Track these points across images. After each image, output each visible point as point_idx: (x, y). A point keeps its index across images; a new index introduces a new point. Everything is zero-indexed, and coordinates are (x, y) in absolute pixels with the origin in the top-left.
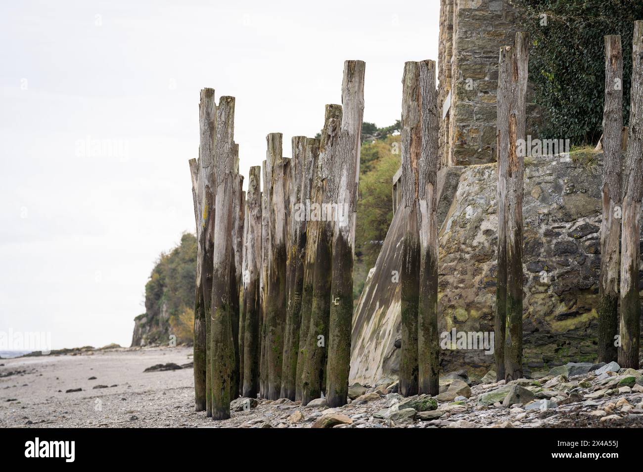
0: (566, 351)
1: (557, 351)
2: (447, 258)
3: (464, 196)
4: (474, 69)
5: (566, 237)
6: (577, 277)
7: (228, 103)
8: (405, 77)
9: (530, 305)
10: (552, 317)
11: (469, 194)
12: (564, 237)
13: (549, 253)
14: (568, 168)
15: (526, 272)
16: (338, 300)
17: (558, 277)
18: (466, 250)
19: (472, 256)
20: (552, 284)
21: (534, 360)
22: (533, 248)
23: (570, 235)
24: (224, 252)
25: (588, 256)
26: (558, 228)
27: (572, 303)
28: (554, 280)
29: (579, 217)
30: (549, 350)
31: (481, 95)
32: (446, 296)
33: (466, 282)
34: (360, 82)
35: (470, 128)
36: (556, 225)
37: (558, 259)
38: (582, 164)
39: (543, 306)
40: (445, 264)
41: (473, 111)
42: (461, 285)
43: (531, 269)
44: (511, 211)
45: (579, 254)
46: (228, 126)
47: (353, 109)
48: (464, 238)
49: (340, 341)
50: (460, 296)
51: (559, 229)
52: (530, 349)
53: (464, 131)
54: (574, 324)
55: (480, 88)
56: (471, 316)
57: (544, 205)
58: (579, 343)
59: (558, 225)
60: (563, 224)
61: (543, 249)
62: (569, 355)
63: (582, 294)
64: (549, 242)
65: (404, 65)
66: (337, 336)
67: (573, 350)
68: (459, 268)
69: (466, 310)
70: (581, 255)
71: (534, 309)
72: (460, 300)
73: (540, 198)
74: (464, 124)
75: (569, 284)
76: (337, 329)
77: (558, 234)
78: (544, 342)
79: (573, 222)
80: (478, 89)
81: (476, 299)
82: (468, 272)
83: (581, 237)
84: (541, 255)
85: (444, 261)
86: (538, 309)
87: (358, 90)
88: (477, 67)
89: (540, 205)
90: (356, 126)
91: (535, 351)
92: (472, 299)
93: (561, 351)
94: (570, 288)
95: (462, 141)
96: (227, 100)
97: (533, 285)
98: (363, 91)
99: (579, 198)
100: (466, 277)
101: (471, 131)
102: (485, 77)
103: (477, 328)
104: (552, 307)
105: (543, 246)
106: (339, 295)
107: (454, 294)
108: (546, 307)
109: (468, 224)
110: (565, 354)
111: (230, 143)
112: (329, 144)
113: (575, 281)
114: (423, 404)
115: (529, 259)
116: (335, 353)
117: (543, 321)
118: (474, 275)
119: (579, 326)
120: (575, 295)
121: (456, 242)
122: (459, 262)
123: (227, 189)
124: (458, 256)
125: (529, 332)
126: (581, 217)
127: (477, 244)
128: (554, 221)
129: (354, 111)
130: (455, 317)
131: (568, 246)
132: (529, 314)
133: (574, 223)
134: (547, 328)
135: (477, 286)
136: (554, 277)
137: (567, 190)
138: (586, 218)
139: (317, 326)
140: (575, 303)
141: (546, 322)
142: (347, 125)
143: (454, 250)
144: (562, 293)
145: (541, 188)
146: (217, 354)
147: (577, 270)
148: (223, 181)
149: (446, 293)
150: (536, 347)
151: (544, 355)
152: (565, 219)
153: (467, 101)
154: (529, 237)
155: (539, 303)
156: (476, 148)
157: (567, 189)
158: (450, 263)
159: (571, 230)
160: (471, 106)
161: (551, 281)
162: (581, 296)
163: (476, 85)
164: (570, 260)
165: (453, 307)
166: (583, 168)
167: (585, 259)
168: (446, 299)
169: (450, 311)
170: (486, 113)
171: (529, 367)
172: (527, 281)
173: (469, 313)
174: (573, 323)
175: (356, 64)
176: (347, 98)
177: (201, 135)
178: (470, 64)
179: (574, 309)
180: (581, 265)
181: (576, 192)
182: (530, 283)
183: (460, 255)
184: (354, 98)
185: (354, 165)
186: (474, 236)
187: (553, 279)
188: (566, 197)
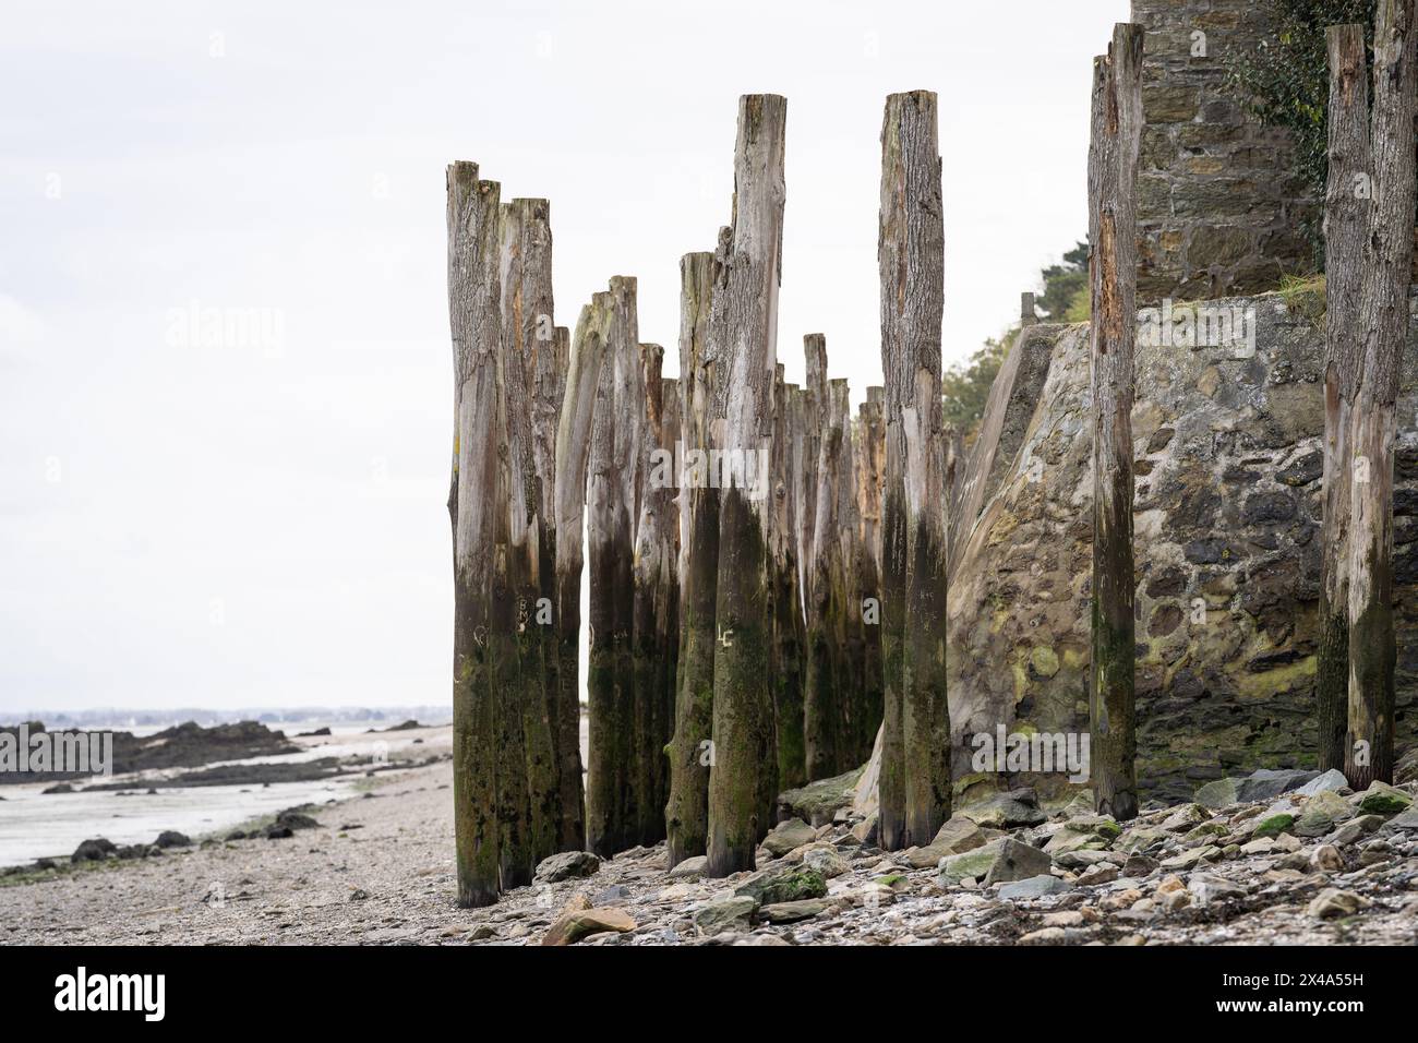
0: (1269, 742)
1: (1250, 741)
2: (1018, 532)
3: (1058, 391)
4: (1170, 99)
5: (1272, 484)
6: (1293, 573)
7: (484, 195)
8: (885, 129)
9: (1192, 637)
10: (1240, 664)
11: (1067, 389)
12: (1268, 484)
13: (1233, 520)
14: (1277, 325)
15: (1183, 564)
16: (729, 636)
17: (1252, 575)
18: (1058, 515)
19: (1071, 529)
20: (1239, 590)
21: (1201, 762)
22: (1199, 508)
23: (1280, 478)
24: (478, 531)
25: (1317, 526)
26: (1253, 462)
27: (1283, 632)
28: (1244, 581)
29: (1300, 438)
30: (1232, 741)
31: (1185, 155)
32: (1014, 618)
33: (1056, 587)
34: (773, 144)
35: (1161, 231)
36: (1250, 456)
37: (1252, 533)
38: (1308, 317)
39: (1219, 641)
40: (1014, 547)
41: (1169, 192)
42: (1045, 594)
43: (1193, 556)
44: (1104, 429)
45: (1298, 521)
46: (484, 246)
47: (757, 204)
48: (1053, 489)
49: (735, 727)
50: (1043, 619)
51: (1258, 466)
52: (1192, 737)
53: (1149, 237)
54: (1288, 681)
55: (1184, 141)
56: (1066, 664)
57: (1225, 410)
58: (1300, 723)
59: (1254, 457)
60: (1267, 454)
61: (1220, 512)
62: (1277, 749)
63: (1305, 612)
64: (1235, 495)
65: (885, 102)
66: (729, 716)
67: (1287, 739)
68: (1042, 555)
69: (1055, 650)
70: (1304, 522)
71: (1200, 647)
72: (1043, 628)
73: (1217, 395)
74: (1149, 222)
75: (1276, 590)
76: (729, 700)
77: (1255, 476)
78: (1222, 722)
79: (1288, 448)
80: (1179, 144)
81: (1075, 626)
82: (1060, 563)
83: (1304, 483)
84: (1217, 526)
85: (1010, 540)
86: (1209, 646)
87: (769, 162)
88: (1177, 93)
89: (1216, 411)
90: (765, 244)
91: (1202, 741)
92: (1067, 625)
93: (1258, 742)
94: (1279, 600)
95: (1145, 261)
96: (481, 188)
97: (1199, 591)
98: (781, 164)
99: (1301, 394)
100: (1056, 576)
101: (1163, 238)
102: (1194, 115)
103: (1077, 690)
104: (1239, 642)
105: (1220, 505)
106: (731, 624)
107: (1028, 615)
108: (1226, 642)
109: (1065, 455)
110: (1268, 749)
111: (488, 287)
112: (720, 283)
113: (1290, 582)
114: (789, 886)
115: (1189, 535)
116: (726, 755)
117: (1219, 674)
118: (1073, 572)
119: (1299, 685)
120: (1289, 614)
121: (1037, 496)
122: (1042, 541)
123: (482, 388)
124: (1041, 529)
125: (1191, 699)
126: (1305, 438)
127: (1082, 501)
128: (1247, 447)
129: (761, 209)
130: (1031, 665)
131: (1274, 502)
132: (1190, 658)
133: (1290, 451)
134: (1228, 689)
135: (1078, 595)
136: (1243, 574)
137: (1276, 377)
138: (1316, 439)
139: (697, 694)
140: (1290, 633)
141: (1225, 676)
142: (746, 241)
143: (1032, 515)
144: (1260, 610)
145: (1219, 372)
146: (465, 760)
147: (1293, 557)
148: (473, 371)
149: (1013, 613)
150: (1205, 732)
151: (1222, 752)
152: (1269, 443)
153: (1155, 170)
154: (1192, 483)
155: (1212, 633)
156: (1175, 275)
157: (1276, 373)
158: (1024, 543)
159: (1283, 467)
160: (1164, 181)
161: (1237, 583)
162: (1303, 616)
163: (1175, 134)
164: (1278, 534)
165: (1027, 643)
166: (1312, 325)
167: (1312, 532)
168: (1014, 627)
169: (1021, 652)
170: (1198, 197)
171: (1189, 777)
172: (1185, 584)
173: (1061, 658)
174: (1286, 677)
175: (765, 102)
176: (746, 180)
177: (449, 268)
178: (1160, 88)
179: (1287, 647)
180: (1303, 546)
181: (1295, 381)
182: (1192, 587)
183: (1045, 526)
184: (761, 179)
185: (762, 331)
186: (1075, 483)
187: (1241, 579)
188: (1272, 393)
